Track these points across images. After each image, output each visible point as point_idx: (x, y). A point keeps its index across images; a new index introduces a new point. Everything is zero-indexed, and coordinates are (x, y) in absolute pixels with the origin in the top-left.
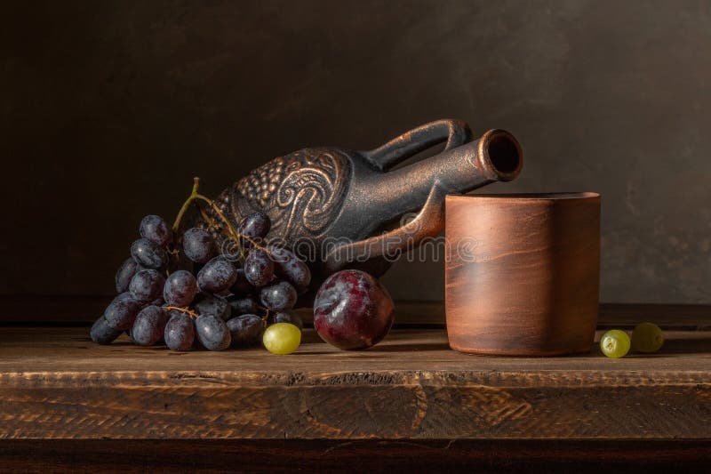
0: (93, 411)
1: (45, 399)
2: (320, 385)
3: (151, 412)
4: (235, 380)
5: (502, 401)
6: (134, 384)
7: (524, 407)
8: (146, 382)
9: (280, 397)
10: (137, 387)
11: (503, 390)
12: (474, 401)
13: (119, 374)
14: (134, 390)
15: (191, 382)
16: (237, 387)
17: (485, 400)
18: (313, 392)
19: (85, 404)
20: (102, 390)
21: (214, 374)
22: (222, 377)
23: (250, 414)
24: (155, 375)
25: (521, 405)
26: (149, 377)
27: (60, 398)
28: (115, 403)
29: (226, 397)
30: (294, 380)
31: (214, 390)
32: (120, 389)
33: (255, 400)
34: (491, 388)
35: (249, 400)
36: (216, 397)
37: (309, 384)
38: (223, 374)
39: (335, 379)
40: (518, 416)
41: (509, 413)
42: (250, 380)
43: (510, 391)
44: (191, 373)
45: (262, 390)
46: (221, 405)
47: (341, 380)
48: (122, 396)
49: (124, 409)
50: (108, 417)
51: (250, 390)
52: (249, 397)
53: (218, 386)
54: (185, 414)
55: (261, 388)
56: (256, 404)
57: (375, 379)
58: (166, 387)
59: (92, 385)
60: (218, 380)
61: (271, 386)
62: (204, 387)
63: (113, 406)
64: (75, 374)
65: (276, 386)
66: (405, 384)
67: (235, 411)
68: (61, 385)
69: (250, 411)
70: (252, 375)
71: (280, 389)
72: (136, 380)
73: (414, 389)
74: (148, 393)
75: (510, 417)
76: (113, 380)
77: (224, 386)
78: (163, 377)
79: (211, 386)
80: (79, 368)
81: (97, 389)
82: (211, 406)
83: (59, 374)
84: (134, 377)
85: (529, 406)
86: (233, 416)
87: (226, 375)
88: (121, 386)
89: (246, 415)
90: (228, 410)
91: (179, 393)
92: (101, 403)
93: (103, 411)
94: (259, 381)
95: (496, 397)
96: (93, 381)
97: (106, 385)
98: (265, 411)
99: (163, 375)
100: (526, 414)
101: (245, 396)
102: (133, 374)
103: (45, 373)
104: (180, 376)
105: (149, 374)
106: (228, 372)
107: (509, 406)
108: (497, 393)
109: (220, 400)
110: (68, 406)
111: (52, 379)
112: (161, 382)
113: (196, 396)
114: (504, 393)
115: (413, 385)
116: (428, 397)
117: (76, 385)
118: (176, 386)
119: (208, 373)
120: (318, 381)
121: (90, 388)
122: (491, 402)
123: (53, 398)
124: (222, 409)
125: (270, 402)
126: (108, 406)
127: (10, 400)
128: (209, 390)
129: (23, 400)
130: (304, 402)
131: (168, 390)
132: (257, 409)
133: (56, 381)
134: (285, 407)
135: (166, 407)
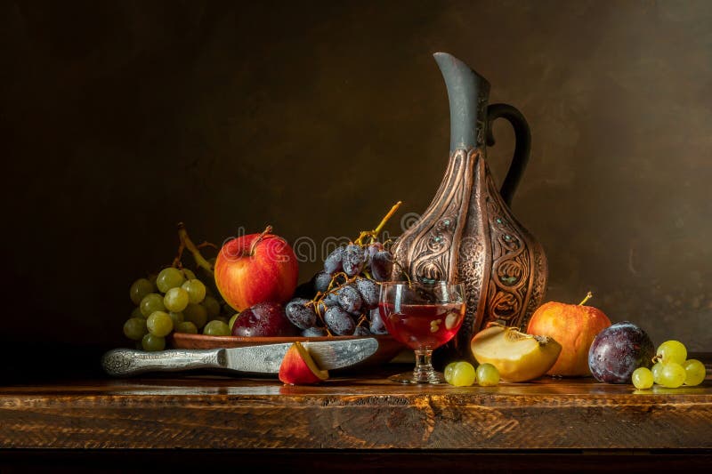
0: (167, 426)
1: (129, 417)
2: (349, 406)
3: (214, 427)
5: (495, 418)
6: (201, 405)
7: (513, 423)
8: (210, 403)
9: (317, 415)
10: (202, 407)
11: (496, 409)
12: (473, 418)
14: (200, 410)
15: (246, 403)
16: (283, 407)
17: (482, 418)
18: (343, 411)
19: (161, 421)
20: (175, 410)
23: (294, 429)
25: (510, 422)
26: (212, 399)
27: (141, 416)
28: (185, 420)
29: (274, 415)
30: (328, 401)
31: (264, 409)
32: (189, 409)
33: (297, 418)
34: (487, 408)
35: (292, 418)
36: (266, 415)
37: (340, 405)
39: (360, 401)
40: (508, 430)
41: (500, 428)
42: (293, 402)
43: (501, 411)
45: (303, 410)
46: (270, 421)
47: (366, 402)
48: (190, 414)
49: (193, 424)
50: (180, 431)
51: (293, 410)
52: (292, 415)
53: (267, 407)
54: (241, 429)
55: (303, 408)
56: (298, 421)
57: (393, 400)
58: (226, 407)
59: (166, 405)
60: (267, 402)
61: (309, 406)
62: (257, 407)
63: (183, 422)
65: (314, 406)
66: (417, 405)
67: (281, 426)
69: (294, 427)
71: (316, 409)
72: (202, 402)
73: (424, 409)
74: (212, 412)
75: (502, 430)
76: (184, 402)
77: (272, 406)
78: (224, 399)
79: (261, 406)
81: (171, 409)
82: (262, 422)
84: (200, 399)
85: (517, 423)
86: (279, 430)
88: (191, 406)
89: (289, 429)
90: (275, 426)
91: (236, 412)
92: (174, 420)
93: (176, 426)
95: (490, 415)
97: (179, 405)
98: (305, 426)
99: (223, 397)
100: (513, 429)
101: (289, 414)
104: (237, 398)
105: (212, 397)
107: (500, 422)
108: (491, 412)
109: (269, 417)
110: (147, 422)
111: (135, 401)
112: (222, 403)
113: (250, 414)
114: (496, 412)
115: (424, 405)
116: (436, 415)
117: (154, 405)
118: (234, 407)
120: (347, 402)
121: (165, 408)
122: (485, 420)
123: (135, 416)
124: (270, 425)
125: (309, 419)
126: (181, 422)
127: (102, 417)
128: (261, 409)
129: (113, 418)
130: (336, 419)
131: (227, 409)
132: (298, 424)
133: (138, 402)
134: (322, 424)
135: (226, 423)
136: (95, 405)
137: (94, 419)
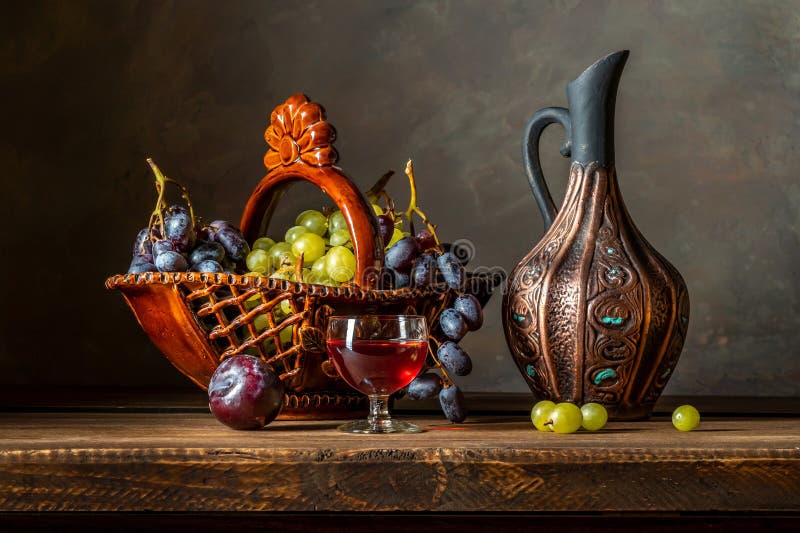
0: (135, 485)
1: (91, 474)
2: (347, 461)
3: (190, 486)
4: (269, 457)
5: (516, 476)
6: (175, 460)
7: (536, 482)
8: (186, 458)
9: (311, 471)
10: (177, 462)
11: (519, 466)
12: (492, 476)
13: (160, 451)
14: (175, 466)
15: (228, 458)
16: (270, 462)
17: (501, 475)
18: (341, 467)
19: (128, 478)
20: (144, 466)
21: (249, 450)
22: (256, 453)
23: (283, 488)
24: (194, 451)
25: (534, 480)
26: (188, 453)
27: (105, 473)
28: (156, 478)
29: (261, 472)
30: (323, 456)
31: (249, 465)
32: (164, 464)
33: (288, 475)
34: (507, 464)
35: (281, 475)
36: (251, 472)
37: (338, 460)
38: (257, 451)
39: (361, 455)
40: (531, 490)
41: (523, 487)
42: (282, 456)
43: (524, 467)
44: (227, 450)
45: (294, 466)
46: (256, 480)
47: (367, 457)
48: (163, 471)
49: (166, 483)
50: (150, 491)
51: (282, 466)
52: (282, 472)
53: (253, 462)
54: (221, 488)
55: (292, 463)
56: (288, 479)
57: (399, 455)
58: (204, 462)
59: (135, 460)
60: (252, 457)
61: (302, 462)
62: (239, 463)
63: (154, 480)
64: (119, 451)
65: (307, 462)
66: (427, 460)
67: (268, 485)
68: (106, 461)
69: (282, 485)
70: (284, 452)
71: (310, 464)
72: (176, 456)
73: (435, 464)
74: (188, 468)
75: (525, 490)
76: (156, 456)
77: (258, 462)
78: (202, 453)
79: (246, 462)
80: (122, 446)
81: (140, 465)
82: (247, 480)
83: (104, 451)
84: (174, 453)
85: (541, 481)
86: (267, 490)
87: (260, 452)
88: (162, 461)
89: (279, 489)
90: (262, 485)
91: (216, 468)
92: (144, 477)
93: (145, 485)
94: (290, 457)
95: (511, 472)
96: (137, 458)
97: (149, 461)
98: (297, 485)
99: (201, 451)
100: (537, 489)
101: (277, 471)
102: (173, 451)
103: (91, 450)
104: (217, 453)
105: (189, 451)
106: (262, 449)
107: (522, 480)
108: (511, 468)
109: (254, 475)
110: (112, 480)
111: (97, 455)
112: (199, 457)
113: (232, 471)
114: (519, 468)
115: (435, 460)
116: (448, 472)
117: (120, 461)
118: (214, 462)
119: (243, 450)
120: (345, 457)
121: (133, 464)
122: (505, 477)
123: (99, 473)
124: (256, 483)
125: (301, 476)
126: (150, 481)
127: (59, 474)
128: (244, 465)
129: (71, 475)
130: (332, 477)
131: (206, 465)
132: (288, 483)
133: (101, 457)
134: (315, 482)
135: (204, 481)
136: (52, 460)
137: (50, 476)
